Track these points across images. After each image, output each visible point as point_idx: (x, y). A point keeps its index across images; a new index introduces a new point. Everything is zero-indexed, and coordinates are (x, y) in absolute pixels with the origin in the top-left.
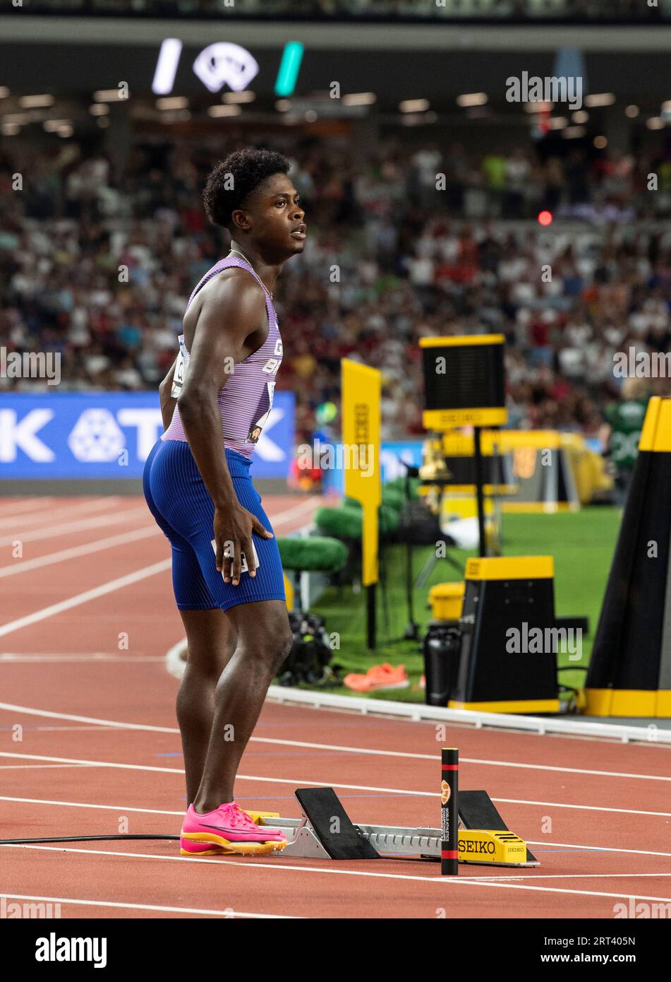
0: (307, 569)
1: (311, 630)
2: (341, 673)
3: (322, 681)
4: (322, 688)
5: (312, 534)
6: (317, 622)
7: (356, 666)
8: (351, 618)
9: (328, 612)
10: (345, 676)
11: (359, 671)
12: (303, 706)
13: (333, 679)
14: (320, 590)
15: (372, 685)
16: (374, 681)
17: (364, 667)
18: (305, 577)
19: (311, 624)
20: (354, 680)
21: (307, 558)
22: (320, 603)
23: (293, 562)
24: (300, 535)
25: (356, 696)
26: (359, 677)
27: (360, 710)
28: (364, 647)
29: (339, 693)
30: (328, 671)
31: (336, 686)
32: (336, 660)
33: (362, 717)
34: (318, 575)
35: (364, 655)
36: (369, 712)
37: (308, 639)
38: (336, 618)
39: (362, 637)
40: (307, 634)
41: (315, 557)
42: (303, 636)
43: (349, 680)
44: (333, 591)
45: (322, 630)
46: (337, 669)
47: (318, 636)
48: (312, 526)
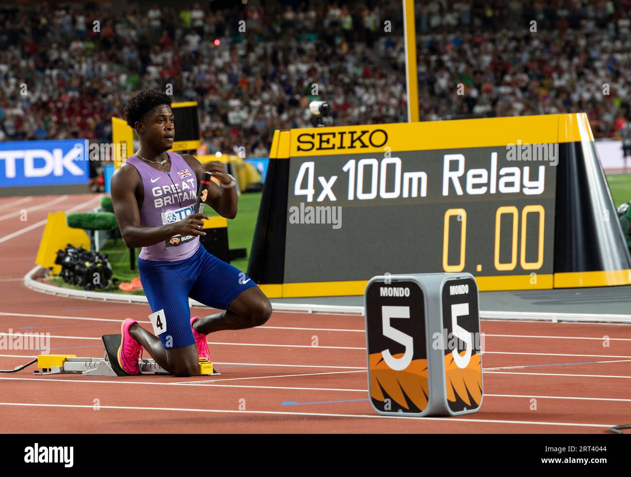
0: (98, 229)
1: (101, 261)
2: (117, 282)
3: (107, 287)
4: (107, 291)
5: (99, 211)
6: (104, 256)
7: (125, 279)
8: (122, 254)
9: (109, 252)
10: (119, 284)
11: (126, 281)
12: (97, 300)
13: (113, 286)
14: (105, 241)
15: (134, 288)
16: (135, 286)
17: (129, 279)
18: (97, 233)
19: (100, 258)
20: (124, 286)
21: (98, 223)
22: (105, 247)
23: (90, 226)
24: (93, 211)
25: (125, 294)
26: (127, 284)
27: (128, 301)
28: (129, 268)
29: (117, 293)
30: (110, 282)
31: (115, 289)
32: (114, 276)
33: (129, 305)
34: (104, 232)
35: (129, 273)
36: (133, 302)
37: (99, 265)
38: (113, 255)
39: (127, 264)
40: (98, 262)
41: (102, 222)
42: (96, 264)
43: (121, 286)
44: (112, 241)
45: (106, 260)
46: (115, 280)
47: (105, 264)
48: (100, 207)
